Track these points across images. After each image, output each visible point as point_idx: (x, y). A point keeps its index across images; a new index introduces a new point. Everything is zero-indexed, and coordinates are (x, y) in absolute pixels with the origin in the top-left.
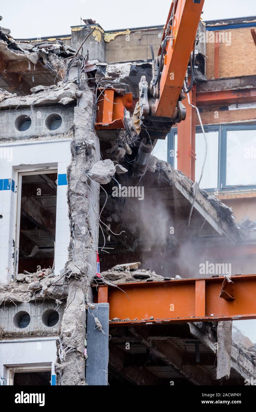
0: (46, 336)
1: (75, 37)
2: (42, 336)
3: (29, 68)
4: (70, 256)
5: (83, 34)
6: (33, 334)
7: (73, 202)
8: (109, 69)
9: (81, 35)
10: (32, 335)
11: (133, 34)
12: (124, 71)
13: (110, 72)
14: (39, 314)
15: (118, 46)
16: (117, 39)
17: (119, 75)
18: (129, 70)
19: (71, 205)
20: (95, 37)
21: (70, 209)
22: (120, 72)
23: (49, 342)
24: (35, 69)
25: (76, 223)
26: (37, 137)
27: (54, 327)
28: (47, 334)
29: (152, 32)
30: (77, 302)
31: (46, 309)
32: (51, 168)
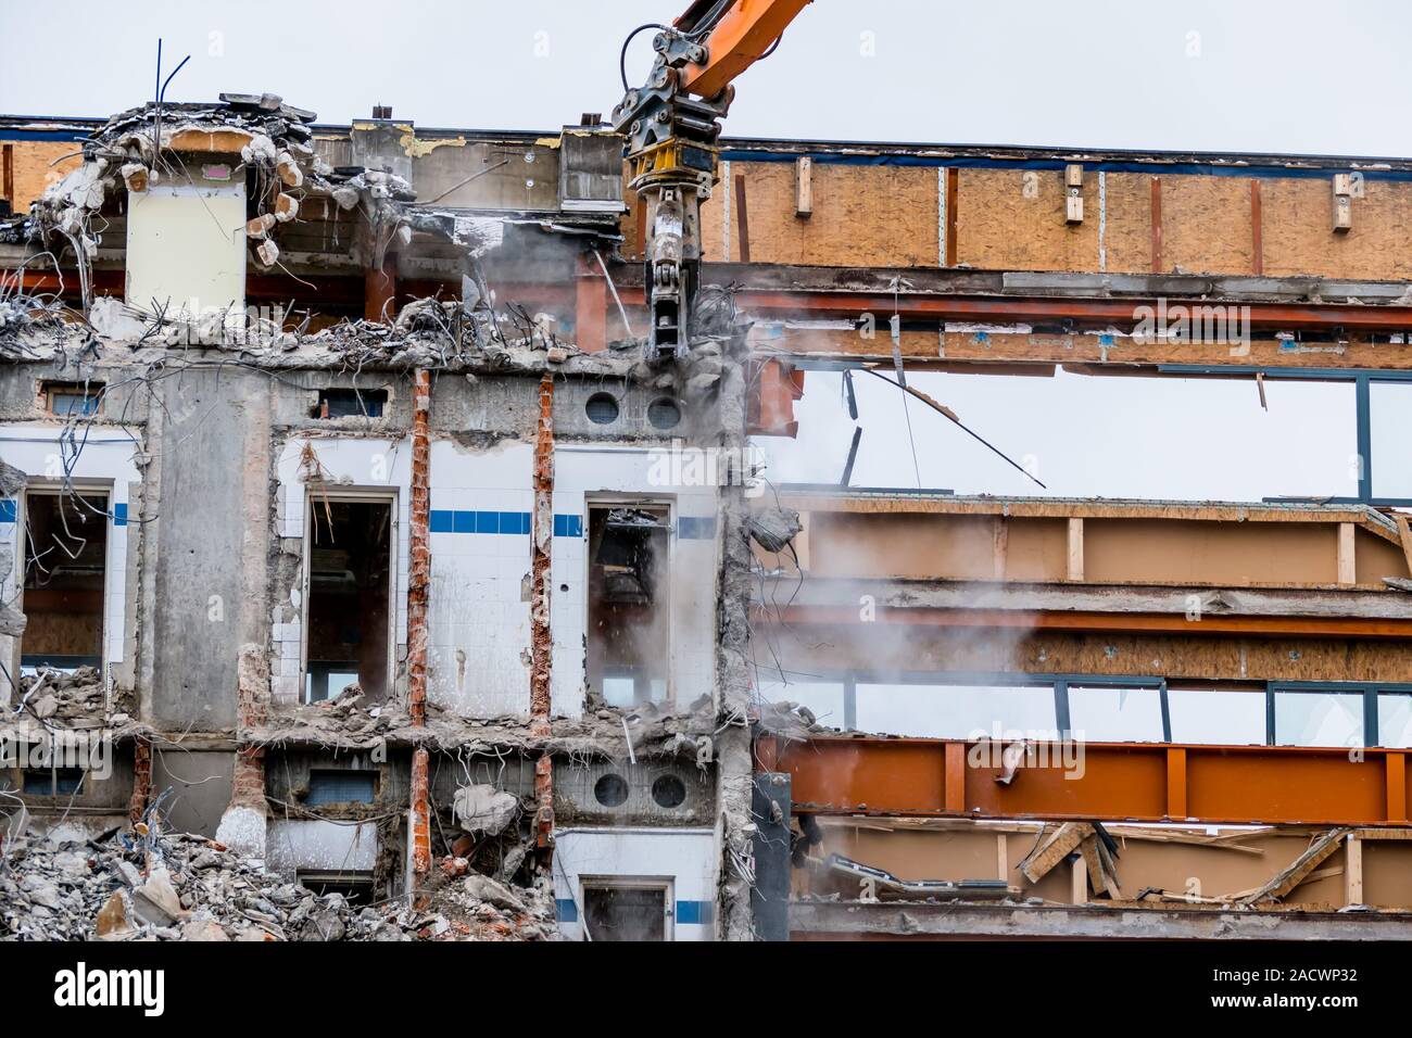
0: (661, 826)
1: (361, 141)
2: (654, 825)
3: (326, 215)
4: (721, 679)
5: (379, 138)
6: (635, 820)
7: (731, 578)
8: (460, 227)
9: (375, 140)
10: (633, 821)
11: (472, 148)
12: (492, 235)
13: (464, 233)
14: (646, 782)
15: (440, 169)
16: (438, 154)
17: (482, 241)
18: (501, 234)
19: (726, 584)
20: (404, 149)
21: (722, 591)
22: (483, 235)
23: (668, 837)
24: (337, 218)
25: (733, 619)
26: (633, 439)
27: (678, 810)
28: (663, 820)
29: (511, 148)
30: (741, 770)
31: (661, 774)
32: (656, 501)
